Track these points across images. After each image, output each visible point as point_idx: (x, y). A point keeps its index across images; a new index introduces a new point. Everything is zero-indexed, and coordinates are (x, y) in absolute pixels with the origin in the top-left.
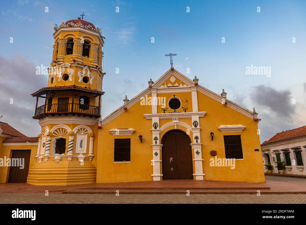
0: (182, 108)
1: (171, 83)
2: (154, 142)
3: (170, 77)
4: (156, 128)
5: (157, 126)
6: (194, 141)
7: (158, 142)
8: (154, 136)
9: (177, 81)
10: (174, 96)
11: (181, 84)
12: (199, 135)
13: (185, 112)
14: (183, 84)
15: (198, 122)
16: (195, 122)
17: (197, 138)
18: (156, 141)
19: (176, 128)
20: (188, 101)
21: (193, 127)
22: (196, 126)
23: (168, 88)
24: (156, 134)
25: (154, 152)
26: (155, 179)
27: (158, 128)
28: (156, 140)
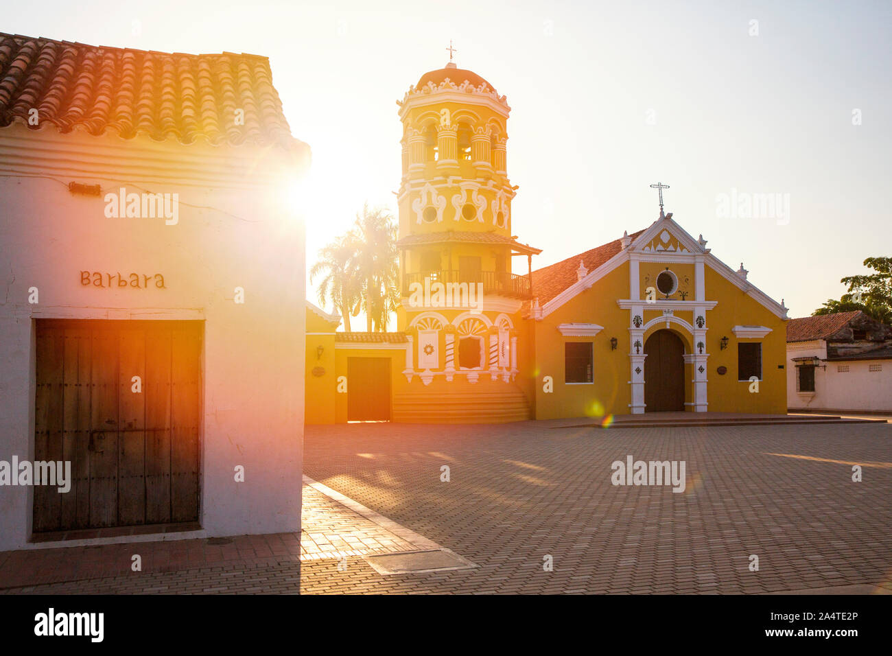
0: (679, 291)
1: (663, 244)
2: (634, 349)
3: (661, 232)
4: (638, 325)
5: (639, 321)
6: (697, 350)
7: (641, 349)
8: (634, 340)
9: (673, 240)
10: (667, 269)
11: (679, 249)
12: (704, 341)
13: (684, 300)
14: (682, 247)
15: (704, 318)
16: (700, 318)
17: (700, 345)
18: (638, 348)
19: (668, 327)
20: (689, 280)
21: (697, 326)
22: (700, 326)
23: (658, 253)
24: (639, 336)
25: (634, 367)
26: (635, 411)
27: (641, 326)
28: (638, 346)
